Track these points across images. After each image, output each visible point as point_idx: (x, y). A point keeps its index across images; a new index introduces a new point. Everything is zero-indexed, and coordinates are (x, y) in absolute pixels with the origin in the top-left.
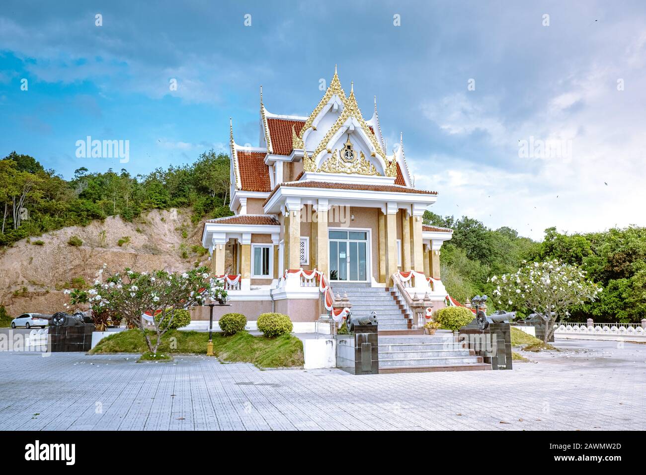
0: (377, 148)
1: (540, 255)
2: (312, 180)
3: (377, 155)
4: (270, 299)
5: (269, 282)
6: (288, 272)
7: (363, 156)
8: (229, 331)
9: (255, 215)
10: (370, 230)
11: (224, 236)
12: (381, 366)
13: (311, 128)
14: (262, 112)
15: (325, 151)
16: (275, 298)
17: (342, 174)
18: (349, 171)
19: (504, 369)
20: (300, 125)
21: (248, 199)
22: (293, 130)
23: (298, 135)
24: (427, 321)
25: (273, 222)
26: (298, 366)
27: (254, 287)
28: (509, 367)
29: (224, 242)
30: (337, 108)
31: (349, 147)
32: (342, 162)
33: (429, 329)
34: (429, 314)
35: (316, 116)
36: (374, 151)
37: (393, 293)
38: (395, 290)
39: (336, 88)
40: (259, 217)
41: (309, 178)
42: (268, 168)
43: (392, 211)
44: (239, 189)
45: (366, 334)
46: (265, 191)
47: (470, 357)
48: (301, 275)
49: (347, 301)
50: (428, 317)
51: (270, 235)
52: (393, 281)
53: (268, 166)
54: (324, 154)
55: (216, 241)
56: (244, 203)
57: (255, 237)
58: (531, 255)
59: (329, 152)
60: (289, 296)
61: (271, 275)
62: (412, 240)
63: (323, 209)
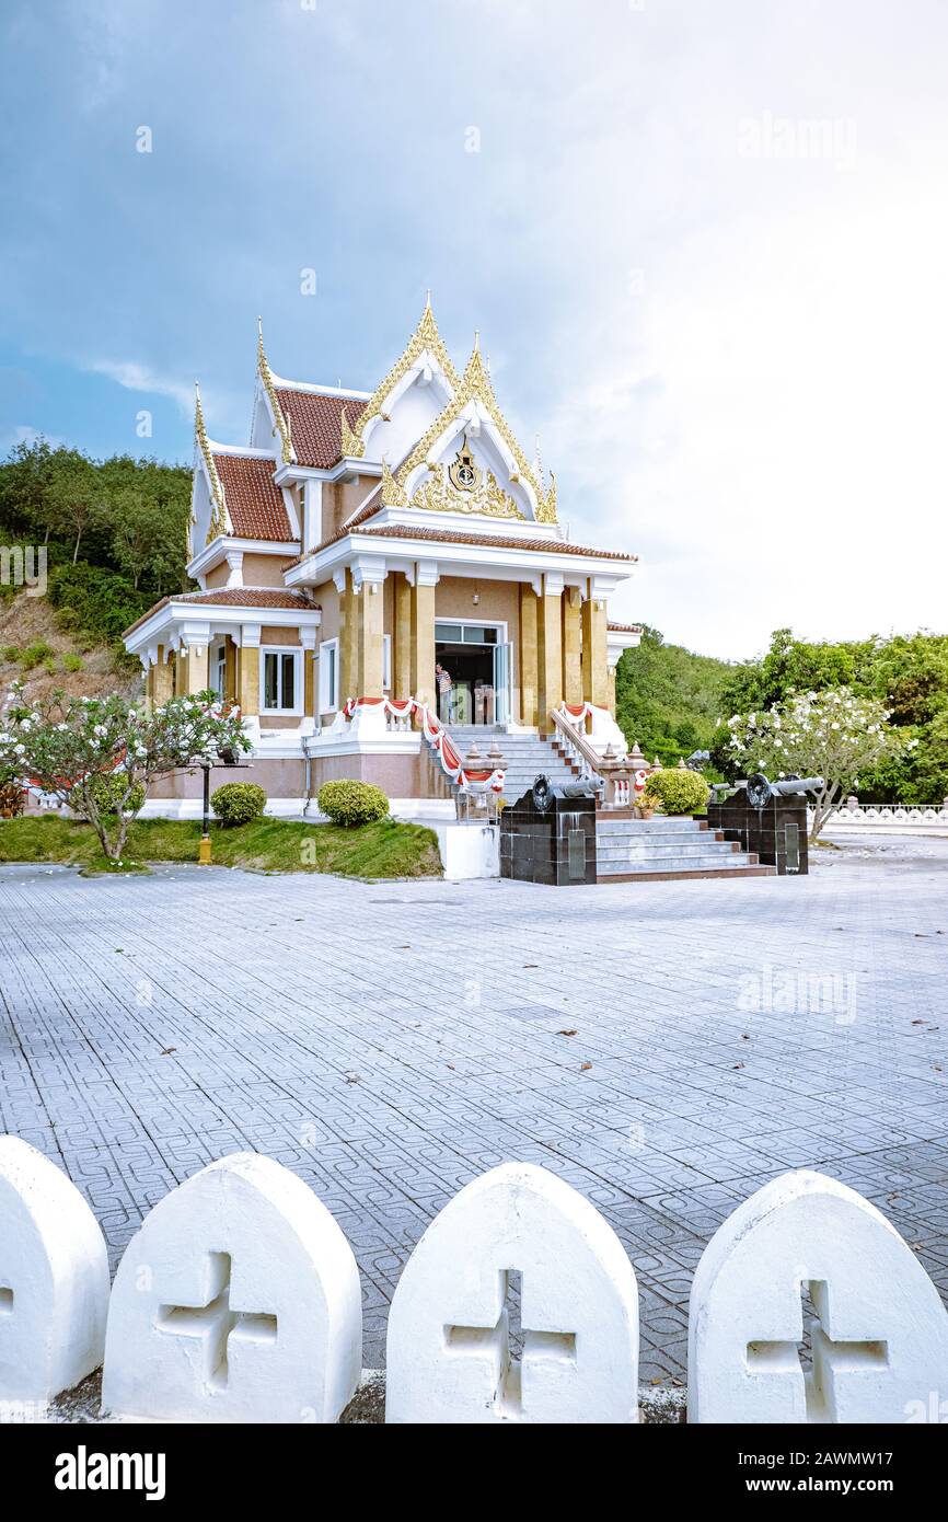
0: (522, 465)
1: (759, 680)
2: (400, 524)
3: (522, 480)
4: (301, 755)
5: (294, 723)
6: (361, 702)
7: (492, 479)
8: (236, 817)
9: (260, 589)
10: (505, 624)
11: (206, 630)
12: (601, 870)
13: (379, 416)
14: (265, 375)
15: (424, 467)
16: (313, 754)
17: (452, 514)
18: (466, 508)
19: (795, 873)
20: (357, 410)
21: (246, 555)
22: (343, 419)
23: (352, 427)
24: (637, 794)
25: (303, 603)
26: (432, 874)
27: (267, 732)
28: (804, 871)
29: (206, 641)
30: (430, 379)
31: (466, 461)
32: (453, 489)
33: (640, 808)
34: (641, 782)
35: (388, 392)
36: (515, 471)
37: (555, 745)
38: (558, 737)
39: (428, 336)
40: (270, 593)
41: (393, 517)
42: (281, 493)
43: (554, 589)
44: (229, 535)
45: (576, 813)
46: (283, 541)
47: (731, 854)
48: (386, 709)
49: (499, 757)
50: (638, 788)
51: (296, 630)
52: (554, 723)
53: (280, 488)
54: (420, 473)
55: (189, 639)
56: (236, 562)
57: (268, 631)
58: (741, 680)
59: (432, 469)
60: (364, 749)
61: (298, 709)
62: (586, 645)
63: (427, 579)
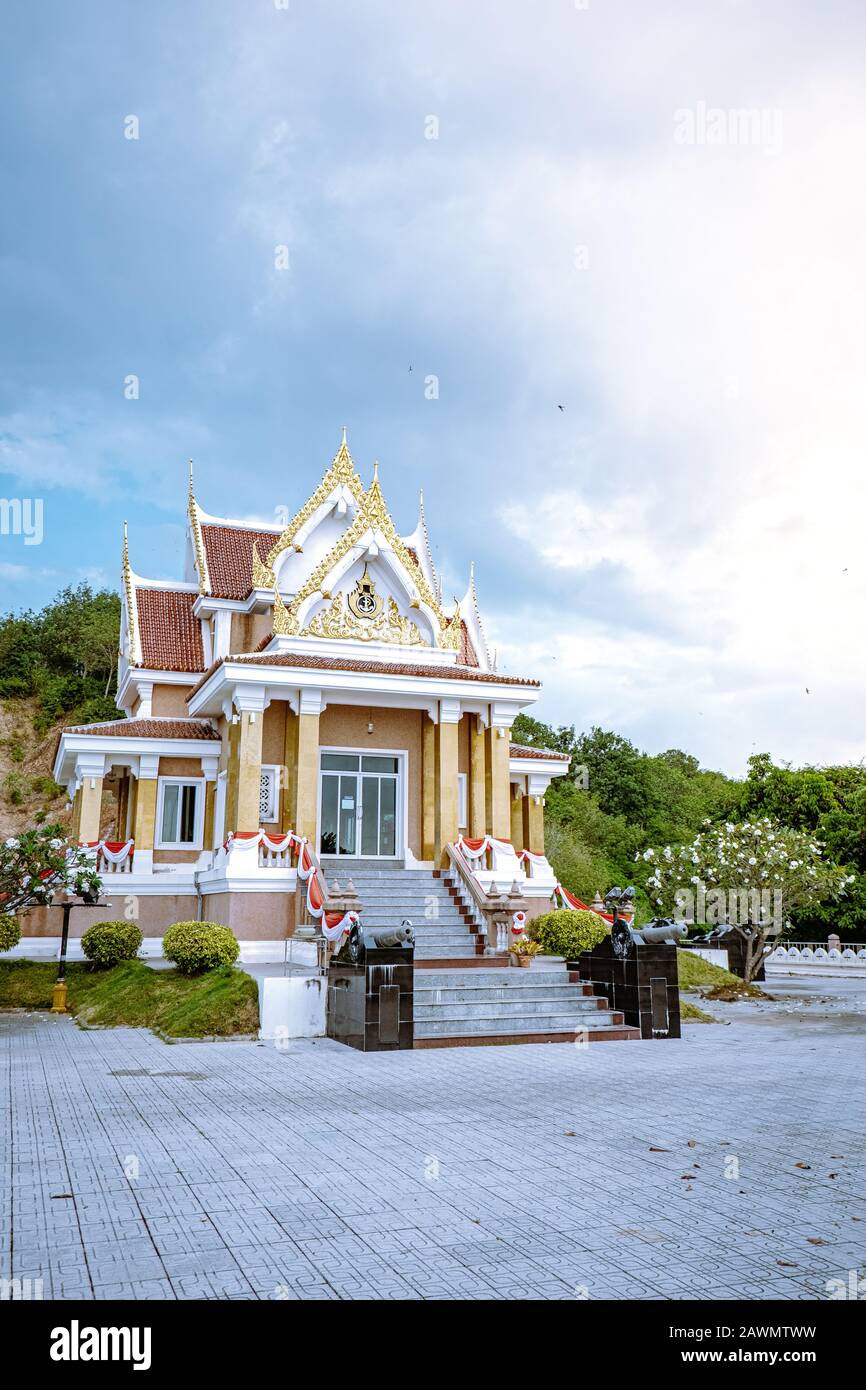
0: (423, 591)
1: (738, 808)
2: (290, 652)
3: (423, 606)
4: (194, 891)
5: (192, 857)
6: (235, 837)
7: (394, 606)
8: (103, 960)
9: (168, 719)
10: (406, 753)
11: (101, 762)
12: (419, 1032)
13: (291, 548)
14: (192, 512)
15: (318, 595)
16: (205, 890)
17: (351, 641)
18: (365, 636)
19: (664, 1036)
20: (268, 541)
21: (156, 686)
22: (255, 552)
23: (264, 560)
24: (516, 938)
25: (207, 734)
26: (246, 1033)
27: (160, 866)
28: (675, 1033)
29: (101, 774)
30: (345, 511)
31: (367, 588)
32: (352, 617)
33: (518, 954)
34: (519, 925)
35: (301, 524)
36: (417, 597)
37: (448, 882)
38: (453, 874)
39: (343, 471)
40: (178, 724)
41: (283, 646)
42: (200, 624)
43: (450, 716)
44: (137, 666)
45: (389, 966)
46: (193, 671)
47: (597, 1012)
48: (261, 844)
49: (354, 897)
50: (517, 932)
51: (198, 761)
52: (449, 858)
53: (200, 620)
54: (314, 601)
55: (83, 771)
56: (146, 693)
57: (166, 763)
58: (722, 807)
59: (326, 597)
60: (233, 887)
61: (197, 844)
62: (489, 775)
63: (310, 709)
